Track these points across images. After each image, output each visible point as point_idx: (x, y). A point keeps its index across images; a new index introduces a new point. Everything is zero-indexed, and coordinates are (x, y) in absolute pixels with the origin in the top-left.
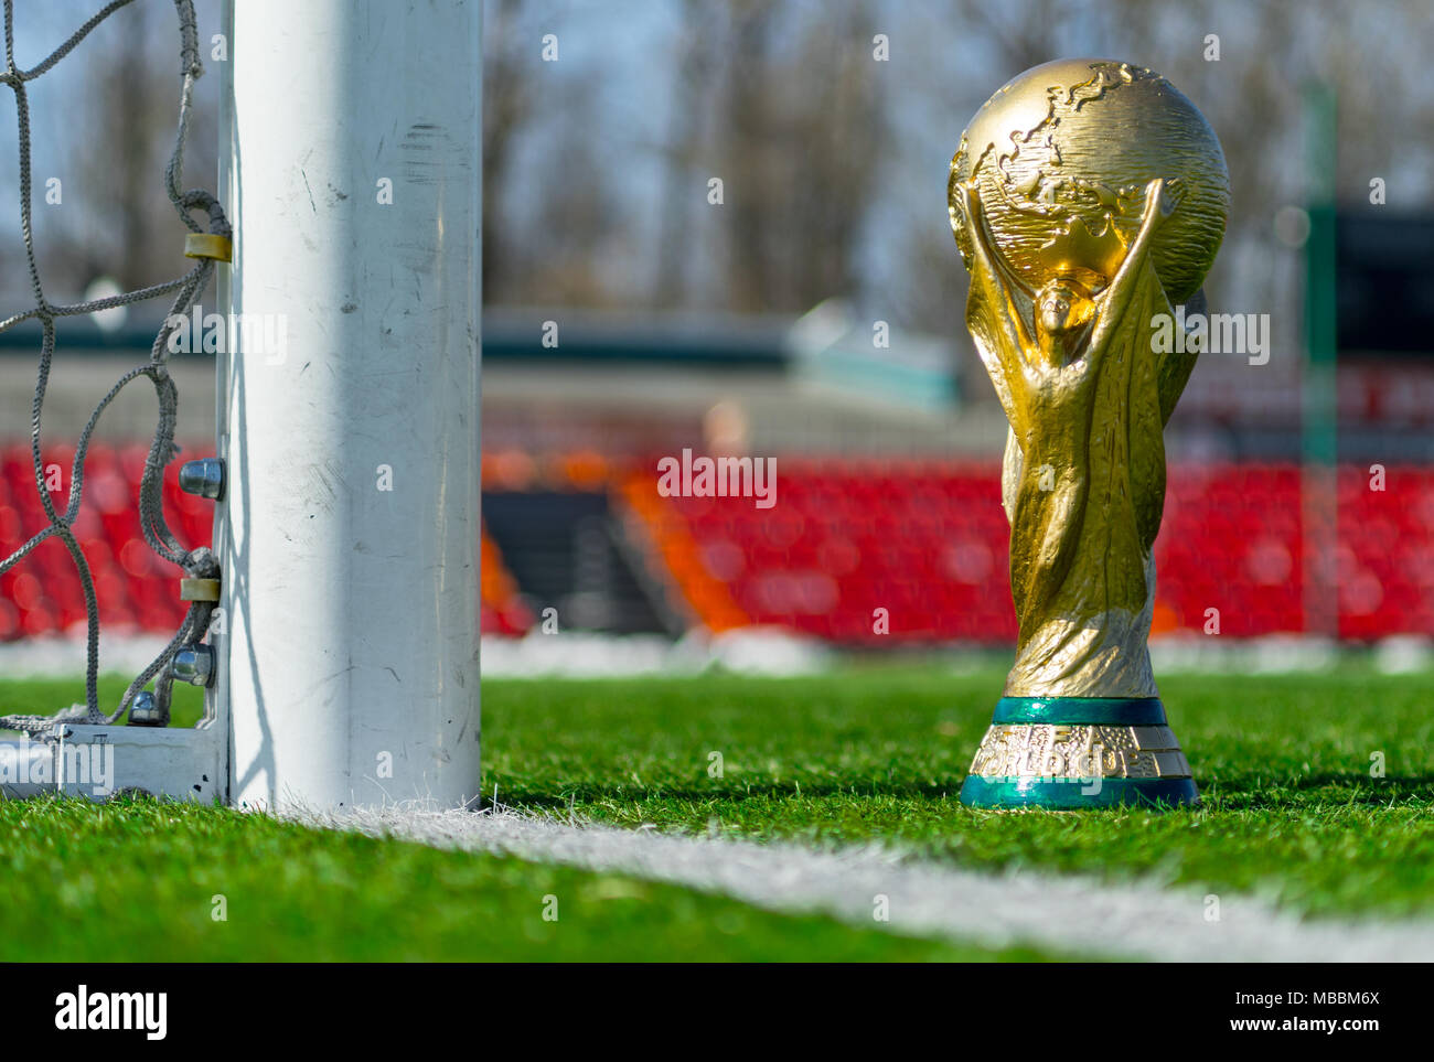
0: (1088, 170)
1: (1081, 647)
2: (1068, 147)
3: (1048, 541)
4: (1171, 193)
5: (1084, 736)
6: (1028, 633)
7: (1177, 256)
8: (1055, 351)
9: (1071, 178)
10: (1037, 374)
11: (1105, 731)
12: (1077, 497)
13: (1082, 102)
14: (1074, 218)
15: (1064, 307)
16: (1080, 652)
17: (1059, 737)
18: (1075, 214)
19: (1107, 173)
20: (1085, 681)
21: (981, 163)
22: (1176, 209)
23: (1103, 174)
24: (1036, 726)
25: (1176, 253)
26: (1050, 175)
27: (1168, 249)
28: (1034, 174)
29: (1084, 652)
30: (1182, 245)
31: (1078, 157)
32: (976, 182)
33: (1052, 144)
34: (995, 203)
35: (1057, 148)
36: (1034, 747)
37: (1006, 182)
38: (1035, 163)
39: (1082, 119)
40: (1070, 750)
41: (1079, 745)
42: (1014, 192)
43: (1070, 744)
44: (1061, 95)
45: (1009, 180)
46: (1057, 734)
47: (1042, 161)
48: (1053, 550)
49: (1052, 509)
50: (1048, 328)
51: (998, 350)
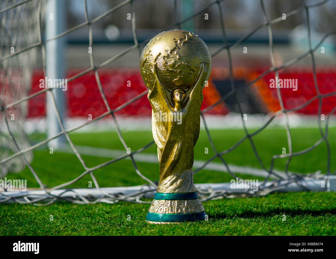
0: (187, 61)
2: (182, 55)
4: (206, 66)
5: (185, 203)
6: (165, 176)
8: (178, 107)
9: (183, 63)
13: (184, 43)
15: (181, 95)
18: (184, 72)
19: (192, 61)
21: (157, 58)
22: (207, 70)
24: (172, 201)
26: (178, 62)
28: (173, 61)
31: (185, 57)
32: (156, 63)
33: (177, 54)
34: (162, 68)
35: (179, 55)
36: (172, 206)
37: (165, 63)
38: (173, 59)
39: (184, 47)
40: (182, 206)
41: (184, 205)
42: (168, 66)
43: (182, 205)
44: (178, 41)
45: (166, 63)
46: (178, 202)
47: (175, 58)
48: (177, 156)
49: (176, 146)
50: (178, 101)
51: (160, 105)
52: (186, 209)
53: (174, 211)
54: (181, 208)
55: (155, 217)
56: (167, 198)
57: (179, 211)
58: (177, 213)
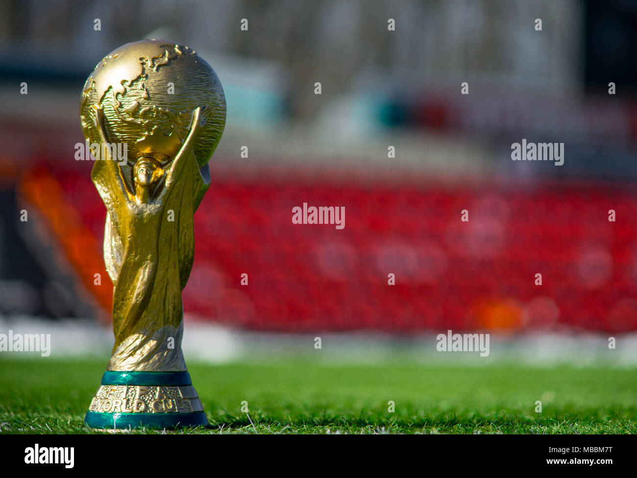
0: (163, 103)
1: (152, 345)
2: (153, 90)
3: (136, 292)
4: (204, 114)
5: (155, 392)
6: (122, 338)
7: (203, 145)
8: (144, 195)
9: (154, 106)
10: (135, 207)
11: (166, 389)
12: (152, 269)
13: (159, 66)
14: (155, 127)
15: (150, 172)
16: (151, 348)
17: (143, 392)
18: (156, 125)
19: (173, 104)
20: (154, 363)
21: (104, 95)
22: (207, 122)
23: (171, 104)
24: (129, 386)
25: (203, 144)
26: (144, 104)
27: (200, 142)
28: (134, 103)
29: (153, 348)
30: (206, 140)
31: (158, 95)
32: (102, 105)
33: (144, 88)
34: (113, 117)
35: (147, 90)
36: (129, 397)
37: (119, 107)
38: (135, 98)
39: (159, 75)
40: (148, 399)
41: (153, 396)
42: (124, 112)
43: (149, 396)
44: (147, 62)
45: (121, 106)
46: (141, 390)
47: (139, 97)
48: (140, 296)
49: (140, 275)
50: (142, 183)
51: (111, 192)
52: (157, 405)
53: (131, 408)
54: (145, 402)
55: (96, 418)
56: (120, 381)
57: (142, 407)
58: (139, 411)
